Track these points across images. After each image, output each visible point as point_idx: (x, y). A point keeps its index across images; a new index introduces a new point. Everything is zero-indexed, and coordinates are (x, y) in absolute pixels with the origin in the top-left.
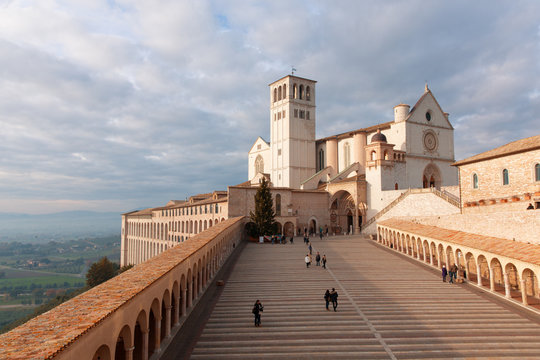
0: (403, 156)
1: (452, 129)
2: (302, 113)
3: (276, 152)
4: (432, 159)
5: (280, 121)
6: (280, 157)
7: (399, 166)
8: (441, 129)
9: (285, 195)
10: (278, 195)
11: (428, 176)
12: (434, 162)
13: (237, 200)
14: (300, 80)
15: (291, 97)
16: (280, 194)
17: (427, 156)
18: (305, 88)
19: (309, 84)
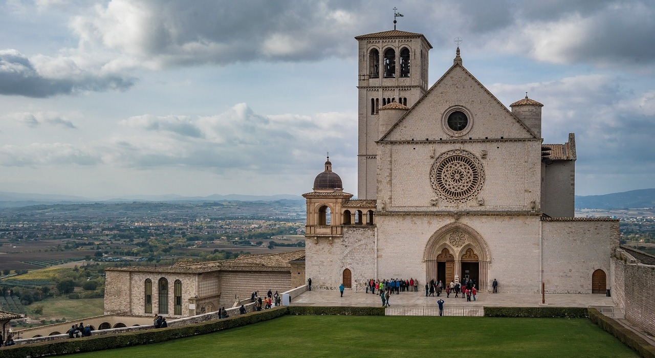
7: (354, 235)
8: (495, 145)
9: (189, 282)
10: (178, 283)
11: (453, 250)
12: (465, 221)
13: (116, 288)
14: (384, 41)
15: (362, 78)
16: (181, 280)
17: (440, 209)
18: (397, 53)
19: (406, 43)
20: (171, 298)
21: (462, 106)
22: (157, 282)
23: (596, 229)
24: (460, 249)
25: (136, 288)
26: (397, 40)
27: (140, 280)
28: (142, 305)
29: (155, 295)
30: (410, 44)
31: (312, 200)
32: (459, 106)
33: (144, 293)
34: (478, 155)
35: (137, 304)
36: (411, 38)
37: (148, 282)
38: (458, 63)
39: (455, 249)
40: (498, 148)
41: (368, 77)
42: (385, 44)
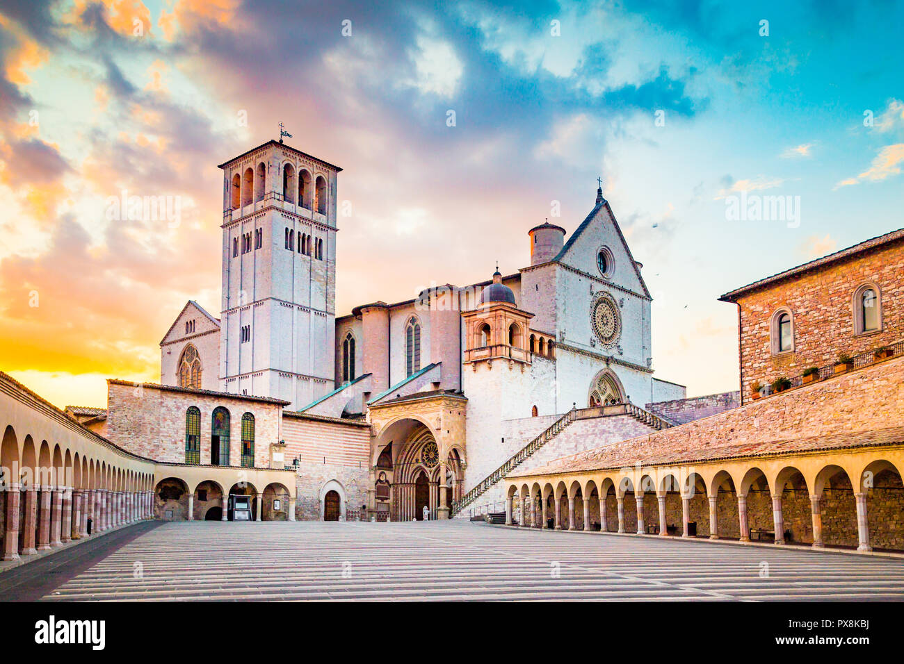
0: (551, 345)
1: (648, 297)
2: (304, 239)
3: (237, 333)
4: (608, 360)
5: (249, 256)
6: (248, 345)
7: (541, 365)
8: (627, 296)
9: (267, 417)
10: (249, 417)
12: (613, 368)
13: (132, 418)
14: (301, 159)
15: (277, 196)
16: (254, 413)
17: (598, 352)
18: (313, 180)
19: (323, 172)
20: (236, 443)
21: (608, 248)
22: (210, 413)
23: (676, 393)
25: (169, 422)
26: (315, 165)
27: (178, 408)
28: (181, 453)
29: (207, 436)
30: (326, 174)
31: (507, 313)
33: (184, 431)
34: (618, 302)
35: (171, 450)
36: (329, 168)
37: (194, 412)
40: (628, 299)
41: (283, 197)
42: (301, 164)
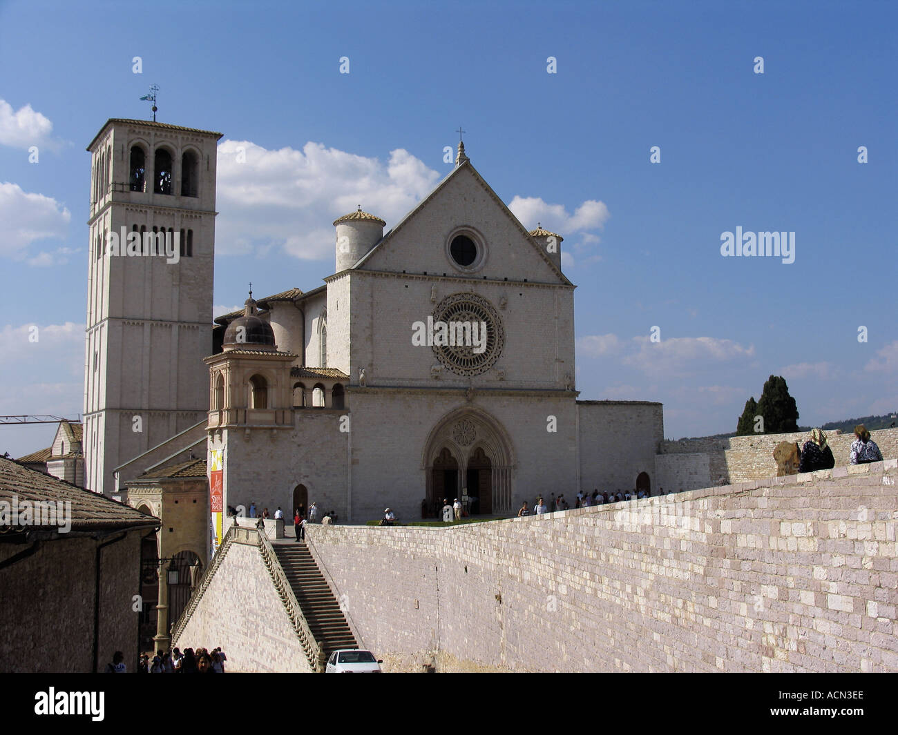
4: (469, 393)
5: (100, 263)
8: (518, 290)
11: (459, 450)
12: (482, 403)
14: (158, 133)
15: (119, 188)
17: (446, 384)
18: (178, 157)
19: (194, 144)
21: (473, 228)
23: (638, 416)
24: (468, 448)
26: (180, 137)
30: (200, 145)
31: (241, 361)
32: (469, 227)
34: (495, 303)
36: (203, 136)
38: (466, 165)
39: (462, 448)
40: (521, 294)
41: (128, 187)
42: (159, 140)
